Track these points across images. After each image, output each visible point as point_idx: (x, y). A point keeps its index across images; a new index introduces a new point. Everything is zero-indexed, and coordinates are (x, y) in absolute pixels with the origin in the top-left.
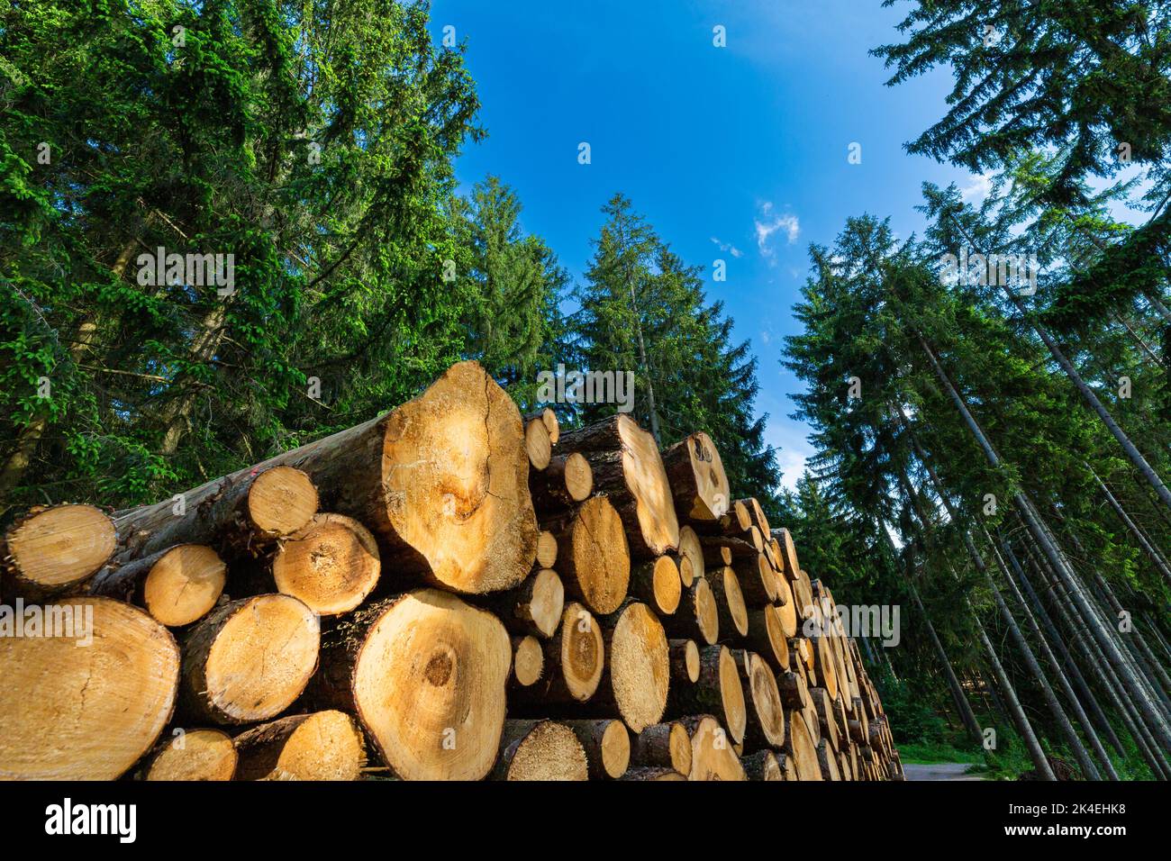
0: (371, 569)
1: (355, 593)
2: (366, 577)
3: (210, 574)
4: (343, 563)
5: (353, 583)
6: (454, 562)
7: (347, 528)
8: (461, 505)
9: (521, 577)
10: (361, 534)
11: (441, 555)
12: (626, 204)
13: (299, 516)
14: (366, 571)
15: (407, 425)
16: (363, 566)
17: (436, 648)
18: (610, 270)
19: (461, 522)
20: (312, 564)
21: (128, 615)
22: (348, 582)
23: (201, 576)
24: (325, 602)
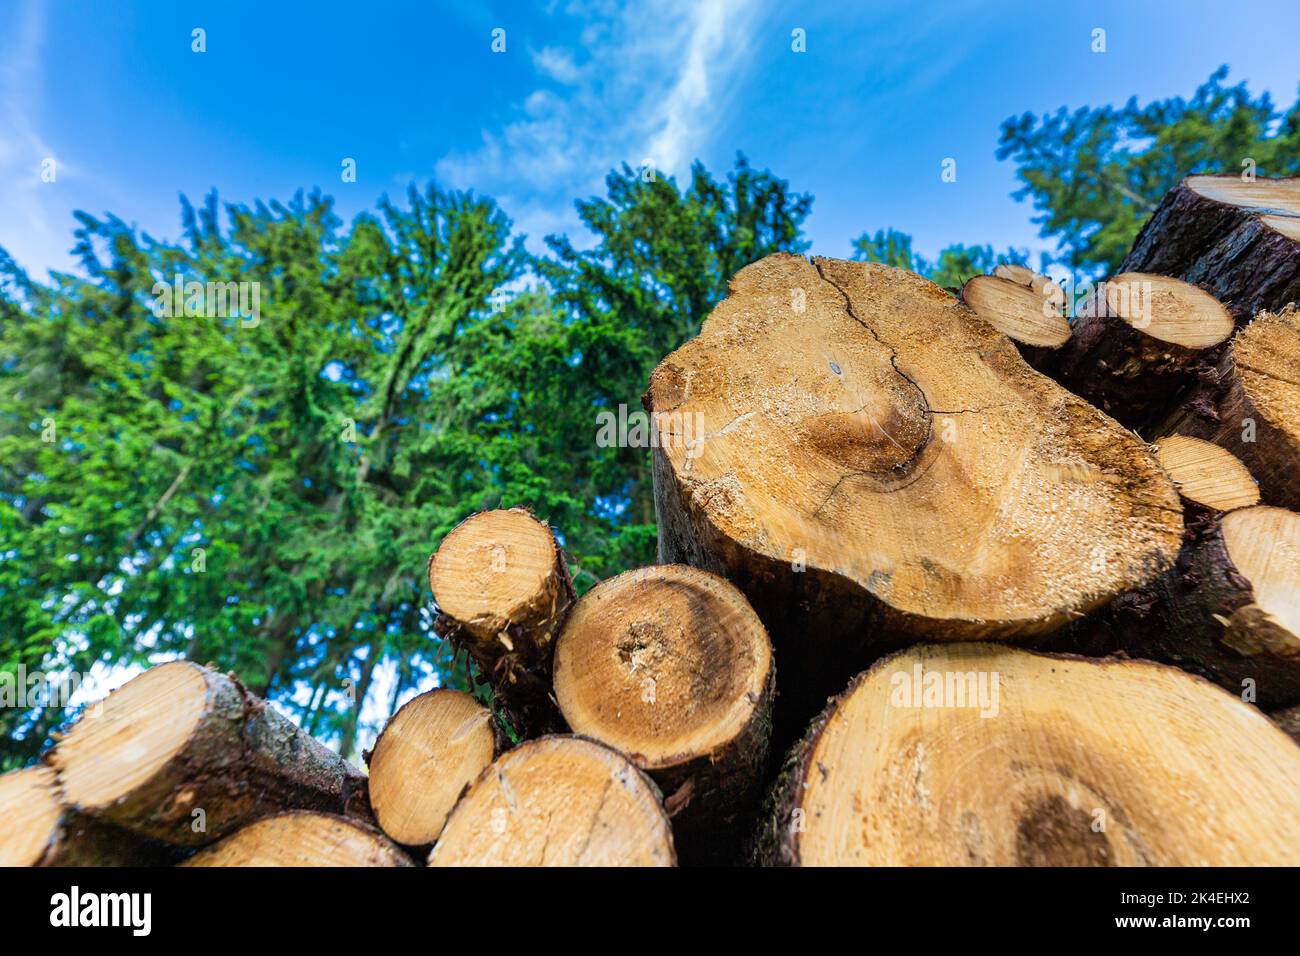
0: (746, 643)
1: (732, 701)
2: (743, 661)
3: (468, 734)
4: (683, 648)
5: (718, 682)
6: (927, 565)
7: (670, 584)
8: (877, 455)
9: (1170, 548)
10: (701, 585)
11: (881, 560)
12: (1028, 120)
13: (523, 578)
14: (740, 648)
15: (688, 379)
16: (728, 642)
17: (1019, 787)
18: (1070, 200)
19: (897, 484)
20: (622, 667)
21: (333, 836)
22: (706, 680)
23: (453, 743)
24: (673, 736)
